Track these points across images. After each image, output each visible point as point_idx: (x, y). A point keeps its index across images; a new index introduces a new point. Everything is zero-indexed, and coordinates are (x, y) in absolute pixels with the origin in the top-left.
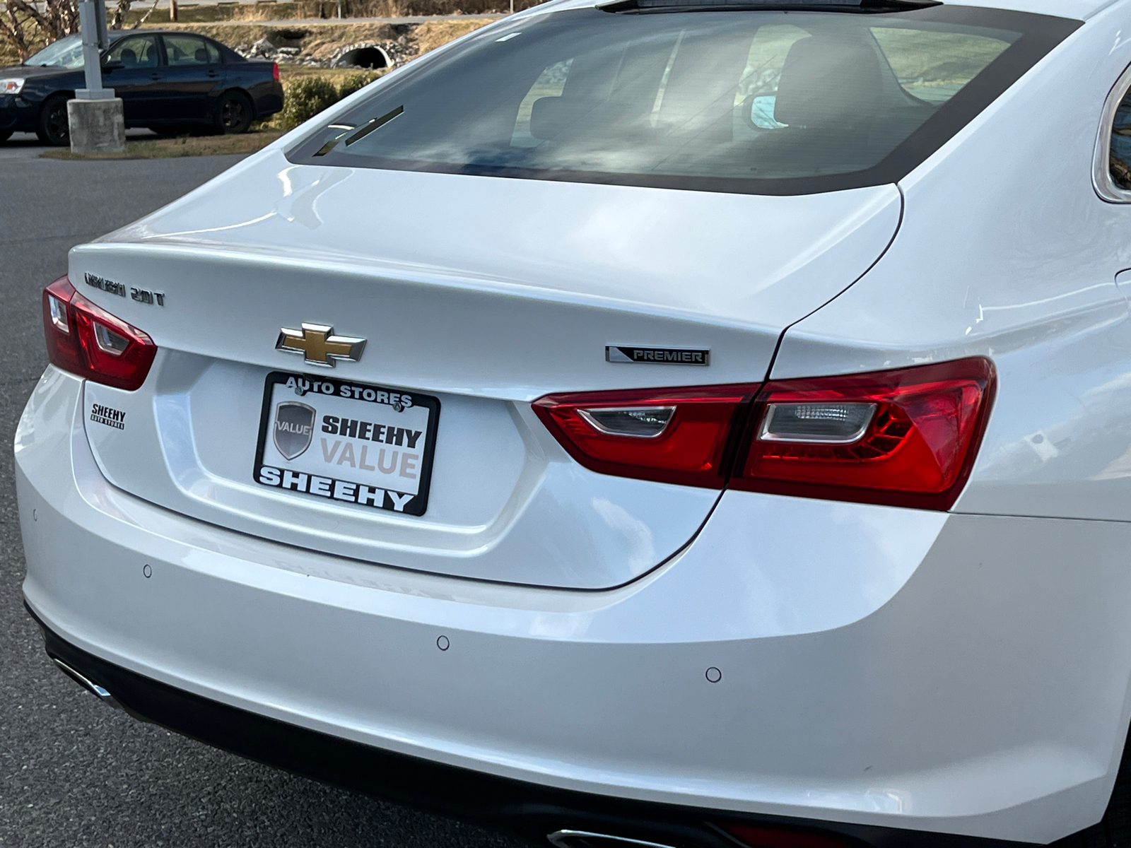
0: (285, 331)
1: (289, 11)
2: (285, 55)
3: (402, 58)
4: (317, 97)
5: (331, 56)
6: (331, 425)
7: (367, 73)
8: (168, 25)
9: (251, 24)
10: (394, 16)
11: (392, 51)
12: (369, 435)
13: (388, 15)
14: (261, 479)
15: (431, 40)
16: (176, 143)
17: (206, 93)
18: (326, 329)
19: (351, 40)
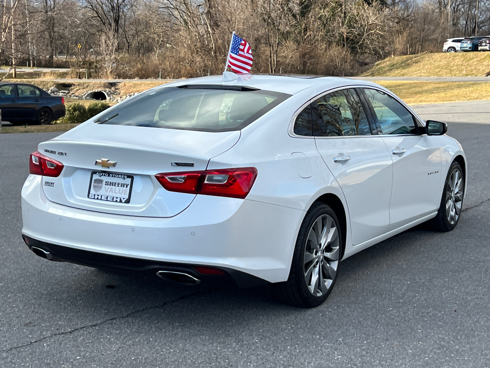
0: (97, 160)
1: (65, 75)
2: (63, 94)
3: (113, 96)
4: (78, 111)
5: (83, 95)
6: (107, 183)
7: (99, 102)
8: (12, 79)
9: (49, 80)
10: (110, 79)
11: (109, 93)
12: (116, 185)
13: (108, 78)
14: (90, 197)
15: (125, 89)
16: (22, 128)
17: (34, 108)
18: (107, 160)
19: (91, 88)
